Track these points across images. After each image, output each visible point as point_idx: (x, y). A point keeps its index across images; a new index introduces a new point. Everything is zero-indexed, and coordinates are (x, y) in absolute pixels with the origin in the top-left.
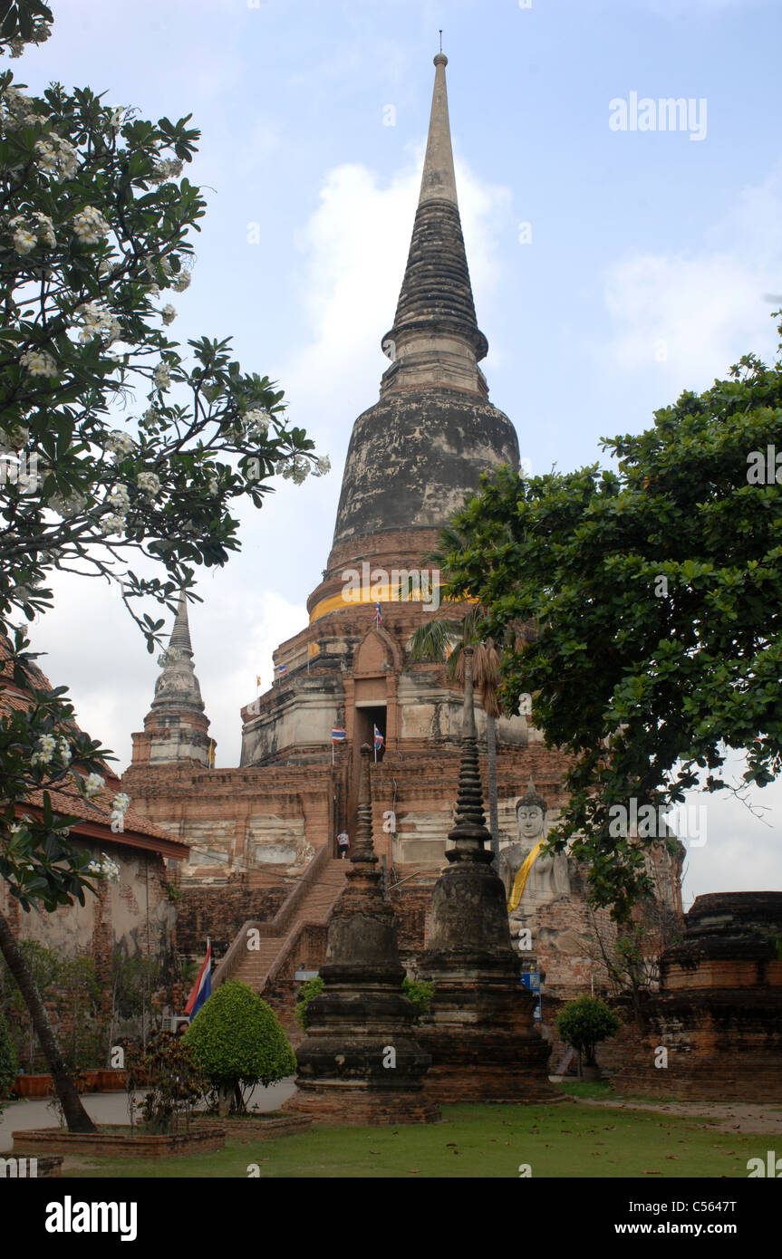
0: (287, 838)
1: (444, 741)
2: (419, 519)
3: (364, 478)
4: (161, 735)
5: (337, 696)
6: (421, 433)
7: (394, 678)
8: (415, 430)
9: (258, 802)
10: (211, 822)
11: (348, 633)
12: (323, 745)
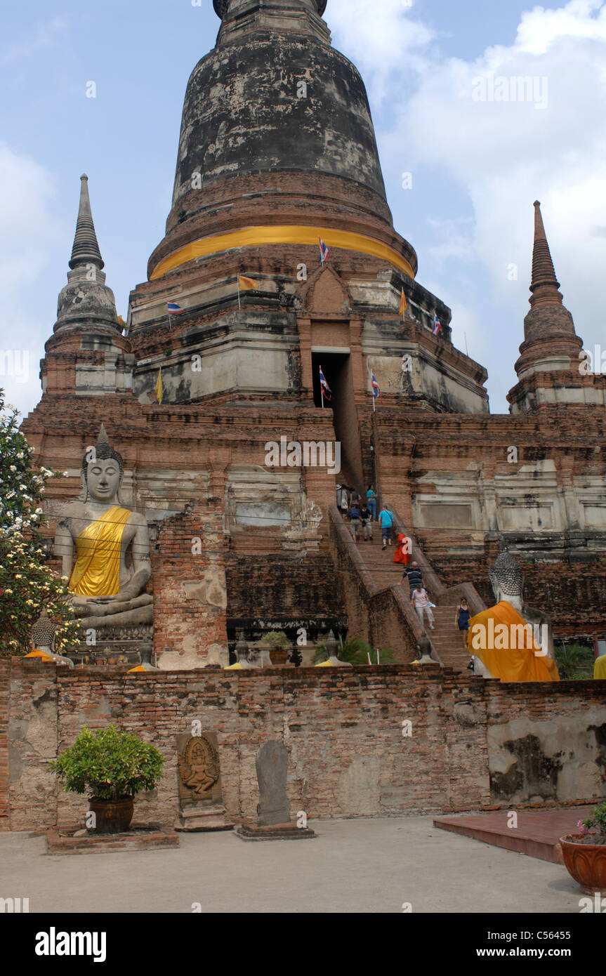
0: (278, 496)
1: (419, 399)
2: (321, 164)
3: (245, 111)
4: (90, 358)
5: (287, 337)
6: (312, 75)
7: (359, 322)
8: (305, 71)
9: (239, 450)
10: (175, 472)
11: (277, 270)
12: (274, 393)
